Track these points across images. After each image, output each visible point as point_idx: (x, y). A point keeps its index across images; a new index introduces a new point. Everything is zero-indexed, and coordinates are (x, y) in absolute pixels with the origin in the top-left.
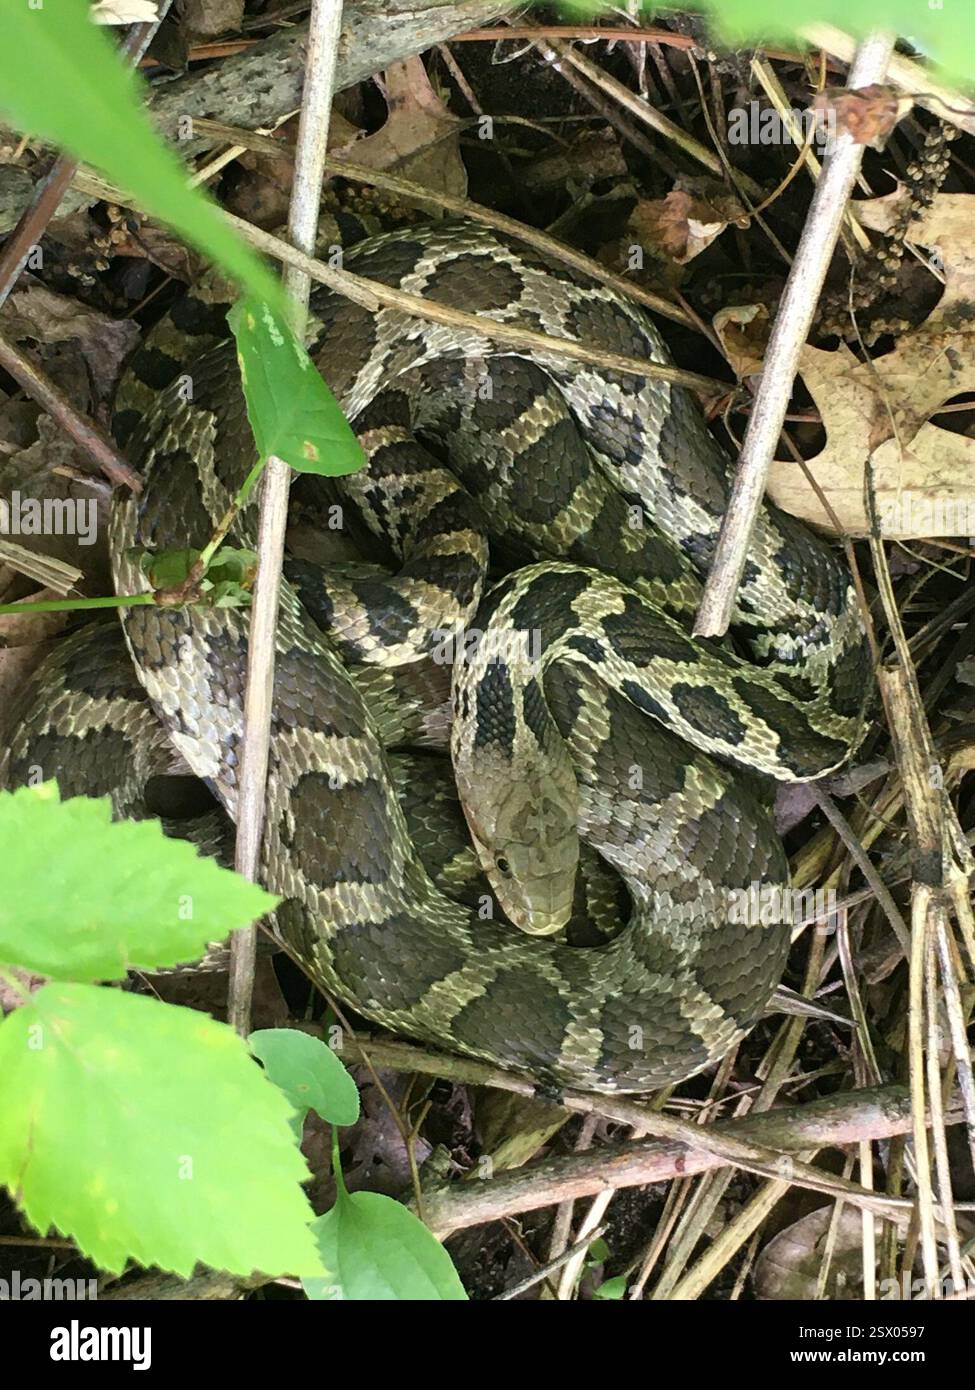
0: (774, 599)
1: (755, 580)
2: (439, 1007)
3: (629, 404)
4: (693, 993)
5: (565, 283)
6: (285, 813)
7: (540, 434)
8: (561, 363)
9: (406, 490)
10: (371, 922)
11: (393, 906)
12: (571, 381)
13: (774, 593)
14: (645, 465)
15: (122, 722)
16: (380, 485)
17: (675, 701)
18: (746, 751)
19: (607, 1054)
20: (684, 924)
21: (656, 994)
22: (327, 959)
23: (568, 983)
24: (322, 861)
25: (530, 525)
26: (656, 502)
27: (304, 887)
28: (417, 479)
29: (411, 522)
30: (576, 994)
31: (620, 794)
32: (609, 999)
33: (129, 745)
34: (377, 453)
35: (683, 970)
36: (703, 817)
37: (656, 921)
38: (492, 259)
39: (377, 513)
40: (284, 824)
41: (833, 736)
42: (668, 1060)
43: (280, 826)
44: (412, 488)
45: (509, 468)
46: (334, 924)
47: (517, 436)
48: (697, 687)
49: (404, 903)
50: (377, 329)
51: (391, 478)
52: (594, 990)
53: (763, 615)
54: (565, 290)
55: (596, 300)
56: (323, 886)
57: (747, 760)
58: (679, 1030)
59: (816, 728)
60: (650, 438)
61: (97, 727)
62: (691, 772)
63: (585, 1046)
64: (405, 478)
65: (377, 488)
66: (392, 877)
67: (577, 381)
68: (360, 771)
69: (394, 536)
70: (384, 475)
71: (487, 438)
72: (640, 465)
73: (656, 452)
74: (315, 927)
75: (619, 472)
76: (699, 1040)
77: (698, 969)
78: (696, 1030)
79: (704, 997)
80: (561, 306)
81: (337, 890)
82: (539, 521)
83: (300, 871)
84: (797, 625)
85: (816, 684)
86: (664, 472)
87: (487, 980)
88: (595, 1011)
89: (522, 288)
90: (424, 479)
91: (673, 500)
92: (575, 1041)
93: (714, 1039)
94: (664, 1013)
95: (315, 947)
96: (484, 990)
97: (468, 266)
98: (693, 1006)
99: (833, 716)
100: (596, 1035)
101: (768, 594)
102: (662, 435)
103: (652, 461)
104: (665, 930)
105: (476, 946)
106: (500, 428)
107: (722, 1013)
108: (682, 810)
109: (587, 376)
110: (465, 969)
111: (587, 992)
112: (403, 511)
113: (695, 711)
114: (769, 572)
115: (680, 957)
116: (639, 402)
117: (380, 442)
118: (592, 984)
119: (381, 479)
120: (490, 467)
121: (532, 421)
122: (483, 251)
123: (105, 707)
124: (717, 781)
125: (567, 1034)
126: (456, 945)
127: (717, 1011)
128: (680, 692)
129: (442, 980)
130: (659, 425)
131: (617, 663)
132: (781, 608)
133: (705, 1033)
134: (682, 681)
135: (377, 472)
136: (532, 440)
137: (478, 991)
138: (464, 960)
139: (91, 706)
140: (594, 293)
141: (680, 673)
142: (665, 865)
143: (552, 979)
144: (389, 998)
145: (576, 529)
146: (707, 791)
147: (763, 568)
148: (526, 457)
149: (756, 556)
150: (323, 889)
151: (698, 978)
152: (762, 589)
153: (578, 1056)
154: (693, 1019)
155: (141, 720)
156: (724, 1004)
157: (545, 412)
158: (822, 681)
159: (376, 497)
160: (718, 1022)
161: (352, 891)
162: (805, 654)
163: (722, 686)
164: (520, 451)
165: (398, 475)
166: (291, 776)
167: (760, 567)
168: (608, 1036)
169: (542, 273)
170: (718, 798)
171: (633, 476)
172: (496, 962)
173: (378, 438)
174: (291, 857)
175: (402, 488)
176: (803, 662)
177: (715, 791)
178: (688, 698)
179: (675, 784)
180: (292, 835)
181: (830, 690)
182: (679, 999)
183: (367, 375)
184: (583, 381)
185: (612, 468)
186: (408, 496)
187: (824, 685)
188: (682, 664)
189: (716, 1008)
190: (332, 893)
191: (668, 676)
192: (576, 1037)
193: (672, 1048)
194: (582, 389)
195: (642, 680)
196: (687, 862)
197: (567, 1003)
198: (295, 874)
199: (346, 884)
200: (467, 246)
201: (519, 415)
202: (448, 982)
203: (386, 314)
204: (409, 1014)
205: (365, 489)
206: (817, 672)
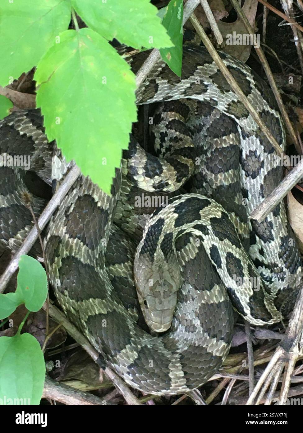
0: (273, 253)
1: (270, 242)
2: (88, 308)
3: (264, 156)
4: (176, 362)
5: (265, 101)
6: (72, 204)
7: (228, 145)
8: (248, 128)
9: (176, 137)
10: (81, 261)
11: (91, 261)
12: (248, 137)
13: (274, 250)
14: (257, 180)
15: (37, 139)
16: (168, 132)
17: (226, 258)
18: (240, 291)
19: (135, 364)
20: (185, 339)
21: (163, 354)
22: (58, 266)
23: (135, 332)
24: (76, 227)
25: (209, 173)
26: (252, 196)
27: (64, 233)
28: (182, 136)
29: (172, 149)
30: (135, 337)
31: (188, 280)
32: (146, 346)
33: (34, 149)
34: (172, 120)
35: (177, 353)
36: (212, 304)
37: (175, 335)
38: (246, 76)
39: (161, 141)
40: (69, 208)
41: (269, 310)
42: (156, 380)
43: (67, 208)
44: (179, 138)
45: (212, 151)
46: (68, 253)
47: (220, 142)
48: (236, 257)
49: (95, 263)
50: (196, 71)
51: (173, 131)
52: (142, 340)
53: (266, 258)
54: (264, 104)
55: (272, 114)
56: (71, 237)
57: (238, 295)
58: (165, 372)
59: (265, 303)
60: (264, 172)
61: (28, 135)
62: (216, 288)
63: (129, 356)
64: (178, 133)
65: (166, 132)
66: (95, 251)
67: (250, 138)
68: (106, 206)
69: (162, 152)
70: (171, 129)
71: (208, 139)
72: (255, 179)
73: (263, 177)
74: (60, 250)
75: (246, 179)
76: (170, 380)
77: (182, 355)
78: (171, 375)
79: (179, 366)
80: (260, 108)
81: (75, 241)
82: (212, 172)
83: (66, 227)
84: (275, 268)
85: (272, 291)
86: (262, 186)
87: (109, 310)
88: (139, 347)
89: (250, 93)
90: (184, 137)
91: (259, 198)
92: (127, 352)
93: (176, 383)
94: (163, 363)
95: (56, 259)
96: (106, 313)
97: (237, 73)
98: (174, 366)
99: (273, 304)
100: (135, 354)
101: (272, 250)
102: (268, 173)
103: (260, 180)
104: (177, 339)
105: (111, 296)
106: (215, 137)
107: (183, 375)
108: (206, 298)
109: (255, 138)
110: (104, 301)
111: (140, 339)
112: (171, 144)
113: (231, 266)
114: (276, 242)
115: (178, 349)
116: (267, 157)
117: (175, 117)
118: (143, 338)
119: (169, 130)
120: (205, 148)
121: (227, 140)
122: (245, 72)
123: (35, 130)
124: (224, 296)
125: (125, 348)
126: (105, 291)
127: (181, 374)
128: (230, 256)
129: (95, 299)
130: (270, 169)
131: (212, 236)
132: (273, 258)
133: (174, 378)
134: (232, 252)
135: (169, 126)
136: (224, 146)
137: (104, 312)
138: (105, 298)
139: (30, 126)
140: (273, 111)
141: (232, 249)
142: (189, 316)
143: (130, 327)
144: (73, 293)
145: (223, 181)
146: (218, 296)
147: (275, 240)
148: (220, 150)
149: (275, 233)
150: (70, 238)
151: (181, 358)
152: (271, 247)
153: (125, 358)
154: (172, 371)
155: (43, 143)
156: (185, 373)
157: (233, 139)
158: (275, 292)
159: (163, 136)
160: (179, 378)
161: (80, 245)
162: (273, 280)
163: (244, 263)
164: (218, 147)
165: (176, 131)
166: (82, 193)
167: (275, 238)
168: (139, 358)
169: (259, 93)
170: (221, 301)
171: (250, 182)
172: (115, 307)
173: (175, 116)
174: (65, 221)
175: (175, 136)
176: (271, 282)
177: (221, 298)
178: (231, 259)
179: (209, 288)
180: (69, 213)
181: (276, 297)
182: (170, 361)
183: (184, 83)
184: (252, 140)
185: (244, 177)
186: (176, 139)
187: (275, 294)
188: (234, 247)
189: (182, 372)
190: (73, 241)
191: (228, 248)
192: (128, 351)
193: (160, 376)
194: (250, 142)
195: (219, 246)
196: (197, 318)
197: (131, 337)
198: (63, 227)
199: (79, 241)
200: (240, 67)
201: (224, 136)
202: (97, 301)
203: (202, 68)
204: (76, 304)
205: (161, 131)
206: (275, 288)
